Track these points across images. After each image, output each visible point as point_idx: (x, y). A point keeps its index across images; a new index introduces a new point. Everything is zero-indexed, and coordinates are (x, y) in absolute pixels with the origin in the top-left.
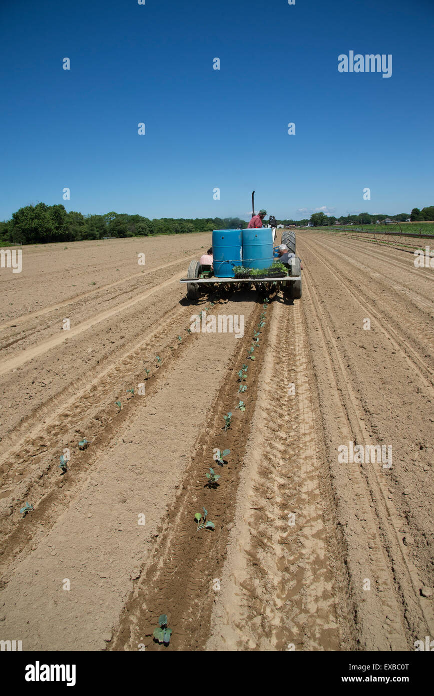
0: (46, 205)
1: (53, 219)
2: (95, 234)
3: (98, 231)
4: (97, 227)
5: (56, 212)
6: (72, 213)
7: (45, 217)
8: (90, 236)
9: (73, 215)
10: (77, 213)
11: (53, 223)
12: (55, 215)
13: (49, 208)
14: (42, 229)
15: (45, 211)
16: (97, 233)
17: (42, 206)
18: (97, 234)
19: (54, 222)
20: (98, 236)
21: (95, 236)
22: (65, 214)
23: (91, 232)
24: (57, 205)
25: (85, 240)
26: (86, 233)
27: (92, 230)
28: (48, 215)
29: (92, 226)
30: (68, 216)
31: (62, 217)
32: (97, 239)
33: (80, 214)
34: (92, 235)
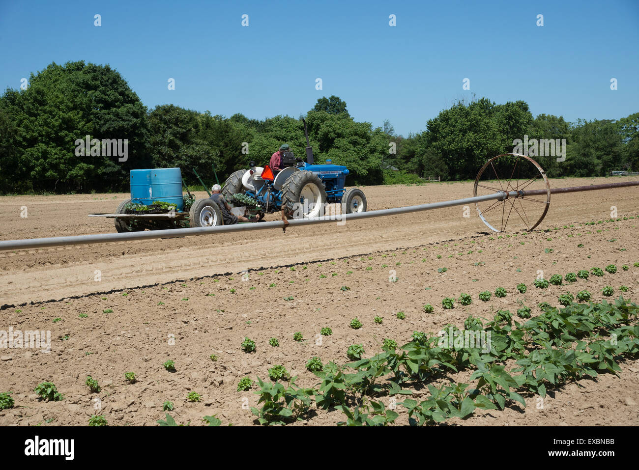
0: (492, 103)
1: (503, 132)
2: (593, 164)
3: (599, 158)
4: (597, 149)
5: (509, 118)
6: (543, 117)
7: (488, 127)
8: (580, 168)
9: (546, 122)
10: (553, 119)
11: (503, 140)
12: (508, 123)
13: (498, 109)
14: (482, 151)
15: (490, 114)
16: (596, 161)
17: (484, 106)
18: (598, 165)
19: (505, 137)
20: (599, 168)
21: (591, 167)
22: (530, 121)
23: (585, 159)
24: (514, 102)
25: (568, 176)
26: (572, 162)
27: (585, 155)
28: (493, 123)
29: (588, 146)
30: (535, 125)
31: (523, 127)
32: (597, 176)
33: (561, 119)
34: (585, 165)
